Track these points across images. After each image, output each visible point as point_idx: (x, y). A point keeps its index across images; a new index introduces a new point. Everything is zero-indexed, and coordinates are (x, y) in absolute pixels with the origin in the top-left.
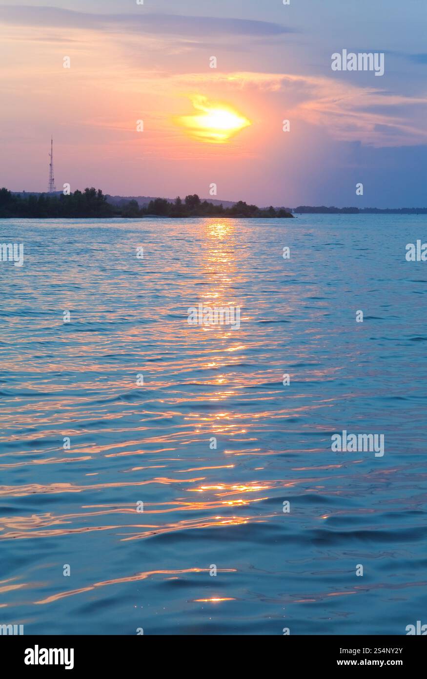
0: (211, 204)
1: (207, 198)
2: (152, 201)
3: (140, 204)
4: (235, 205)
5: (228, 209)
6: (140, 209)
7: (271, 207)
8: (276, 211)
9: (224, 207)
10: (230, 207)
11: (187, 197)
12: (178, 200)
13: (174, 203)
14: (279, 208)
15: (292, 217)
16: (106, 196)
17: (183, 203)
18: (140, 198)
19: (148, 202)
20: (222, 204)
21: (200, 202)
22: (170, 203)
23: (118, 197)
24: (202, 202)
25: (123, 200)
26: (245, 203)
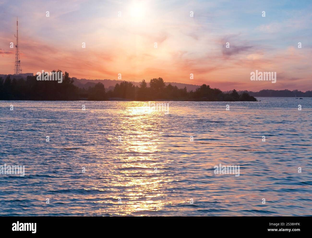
0: (176, 88)
1: (171, 82)
2: (117, 85)
3: (106, 87)
4: (199, 89)
5: (191, 92)
6: (106, 91)
7: (234, 91)
8: (239, 94)
9: (188, 90)
10: (194, 90)
11: (151, 80)
12: (144, 83)
13: (139, 86)
14: (242, 92)
15: (255, 100)
16: (73, 78)
17: (148, 86)
18: (106, 81)
19: (114, 85)
20: (186, 88)
21: (164, 85)
22: (136, 86)
23: (85, 80)
24: (167, 85)
25: (89, 83)
26: (209, 86)
